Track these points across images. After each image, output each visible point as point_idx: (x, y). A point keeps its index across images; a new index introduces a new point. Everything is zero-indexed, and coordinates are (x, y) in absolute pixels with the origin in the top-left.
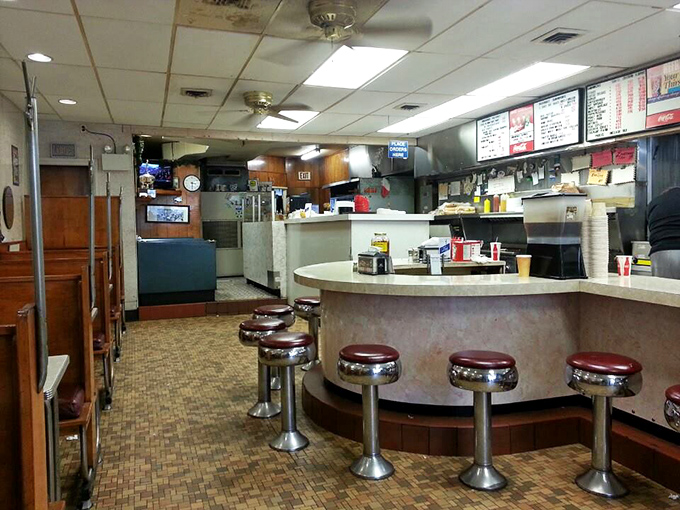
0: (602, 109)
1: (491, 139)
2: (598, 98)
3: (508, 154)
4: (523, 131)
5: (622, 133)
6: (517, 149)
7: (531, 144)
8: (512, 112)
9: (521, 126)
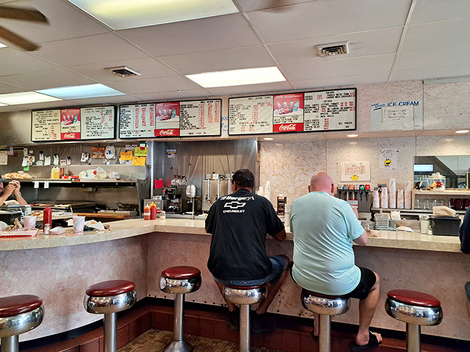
0: (129, 120)
1: (44, 127)
2: (127, 113)
3: (60, 139)
4: (71, 125)
5: (138, 136)
6: (67, 136)
7: (79, 134)
8: (63, 111)
9: (70, 121)
